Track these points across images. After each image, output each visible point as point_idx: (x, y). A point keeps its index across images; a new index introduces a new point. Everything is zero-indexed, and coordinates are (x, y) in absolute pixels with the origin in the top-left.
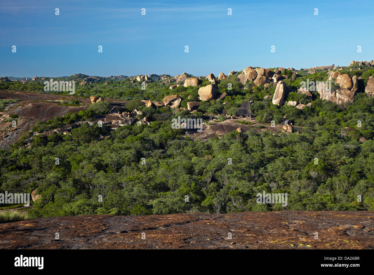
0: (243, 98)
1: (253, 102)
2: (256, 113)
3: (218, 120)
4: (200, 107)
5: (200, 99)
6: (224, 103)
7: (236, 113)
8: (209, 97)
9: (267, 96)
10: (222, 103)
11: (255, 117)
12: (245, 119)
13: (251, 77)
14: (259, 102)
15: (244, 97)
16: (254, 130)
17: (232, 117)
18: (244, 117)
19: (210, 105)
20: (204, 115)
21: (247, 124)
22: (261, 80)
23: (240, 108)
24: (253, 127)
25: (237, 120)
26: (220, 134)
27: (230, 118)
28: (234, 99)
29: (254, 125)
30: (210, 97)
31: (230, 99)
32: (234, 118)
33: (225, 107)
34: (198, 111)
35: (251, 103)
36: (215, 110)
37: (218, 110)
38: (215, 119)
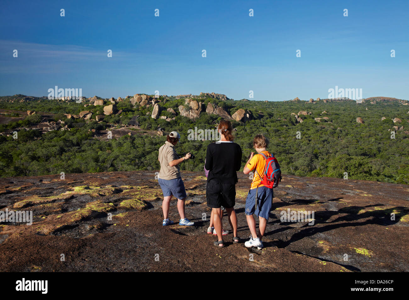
0: (133, 114)
1: (139, 116)
2: (141, 123)
3: (117, 128)
4: (105, 119)
5: (105, 114)
6: (121, 117)
7: (128, 123)
9: (148, 113)
10: (119, 116)
11: (140, 126)
12: (134, 127)
13: (139, 101)
14: (143, 116)
15: (134, 113)
16: (140, 134)
17: (125, 126)
19: (111, 118)
20: (107, 124)
21: (135, 130)
22: (145, 103)
23: (131, 120)
24: (139, 132)
25: (129, 127)
26: (118, 137)
27: (124, 126)
28: (127, 114)
29: (139, 131)
30: (112, 113)
31: (125, 114)
32: (127, 126)
33: (121, 119)
34: (103, 122)
35: (138, 117)
36: (114, 121)
37: (116, 121)
38: (114, 127)
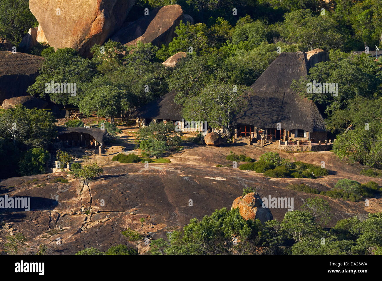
0: (271, 37)
1: (323, 57)
2: (339, 116)
3: (137, 153)
4: (38, 81)
5: (41, 39)
6: (169, 63)
7: (233, 115)
8: (87, 30)
10: (155, 60)
11: (331, 136)
12: (277, 146)
14: (354, 55)
15: (277, 27)
16: (327, 207)
17: (208, 140)
18: (276, 135)
19: (93, 70)
20: (60, 123)
21: (288, 175)
23: (251, 91)
24: (320, 190)
25: (237, 151)
26: (145, 230)
27: (198, 141)
28: (222, 40)
29: (325, 180)
30: (95, 28)
31: (202, 39)
32: (220, 142)
33: (172, 83)
34: (28, 104)
35: (310, 64)
36: (119, 96)
37: (133, 99)
38: (117, 149)
